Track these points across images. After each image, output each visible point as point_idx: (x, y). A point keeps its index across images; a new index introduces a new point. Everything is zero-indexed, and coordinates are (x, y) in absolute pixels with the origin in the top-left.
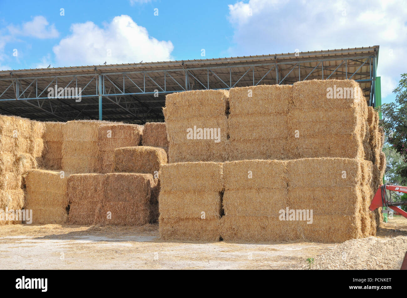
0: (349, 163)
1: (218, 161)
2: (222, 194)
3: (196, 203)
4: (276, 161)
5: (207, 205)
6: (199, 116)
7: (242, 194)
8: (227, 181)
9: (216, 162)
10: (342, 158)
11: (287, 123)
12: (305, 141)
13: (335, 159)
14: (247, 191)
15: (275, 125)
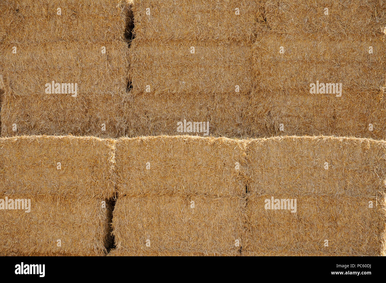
0: (373, 148)
1: (105, 136)
2: (111, 203)
3: (57, 222)
4: (225, 139)
5: (80, 226)
6: (70, 40)
7: (153, 205)
8: (124, 178)
9: (102, 137)
10: (360, 139)
11: (251, 63)
12: (285, 101)
13: (344, 140)
14: (163, 199)
15: (227, 65)
